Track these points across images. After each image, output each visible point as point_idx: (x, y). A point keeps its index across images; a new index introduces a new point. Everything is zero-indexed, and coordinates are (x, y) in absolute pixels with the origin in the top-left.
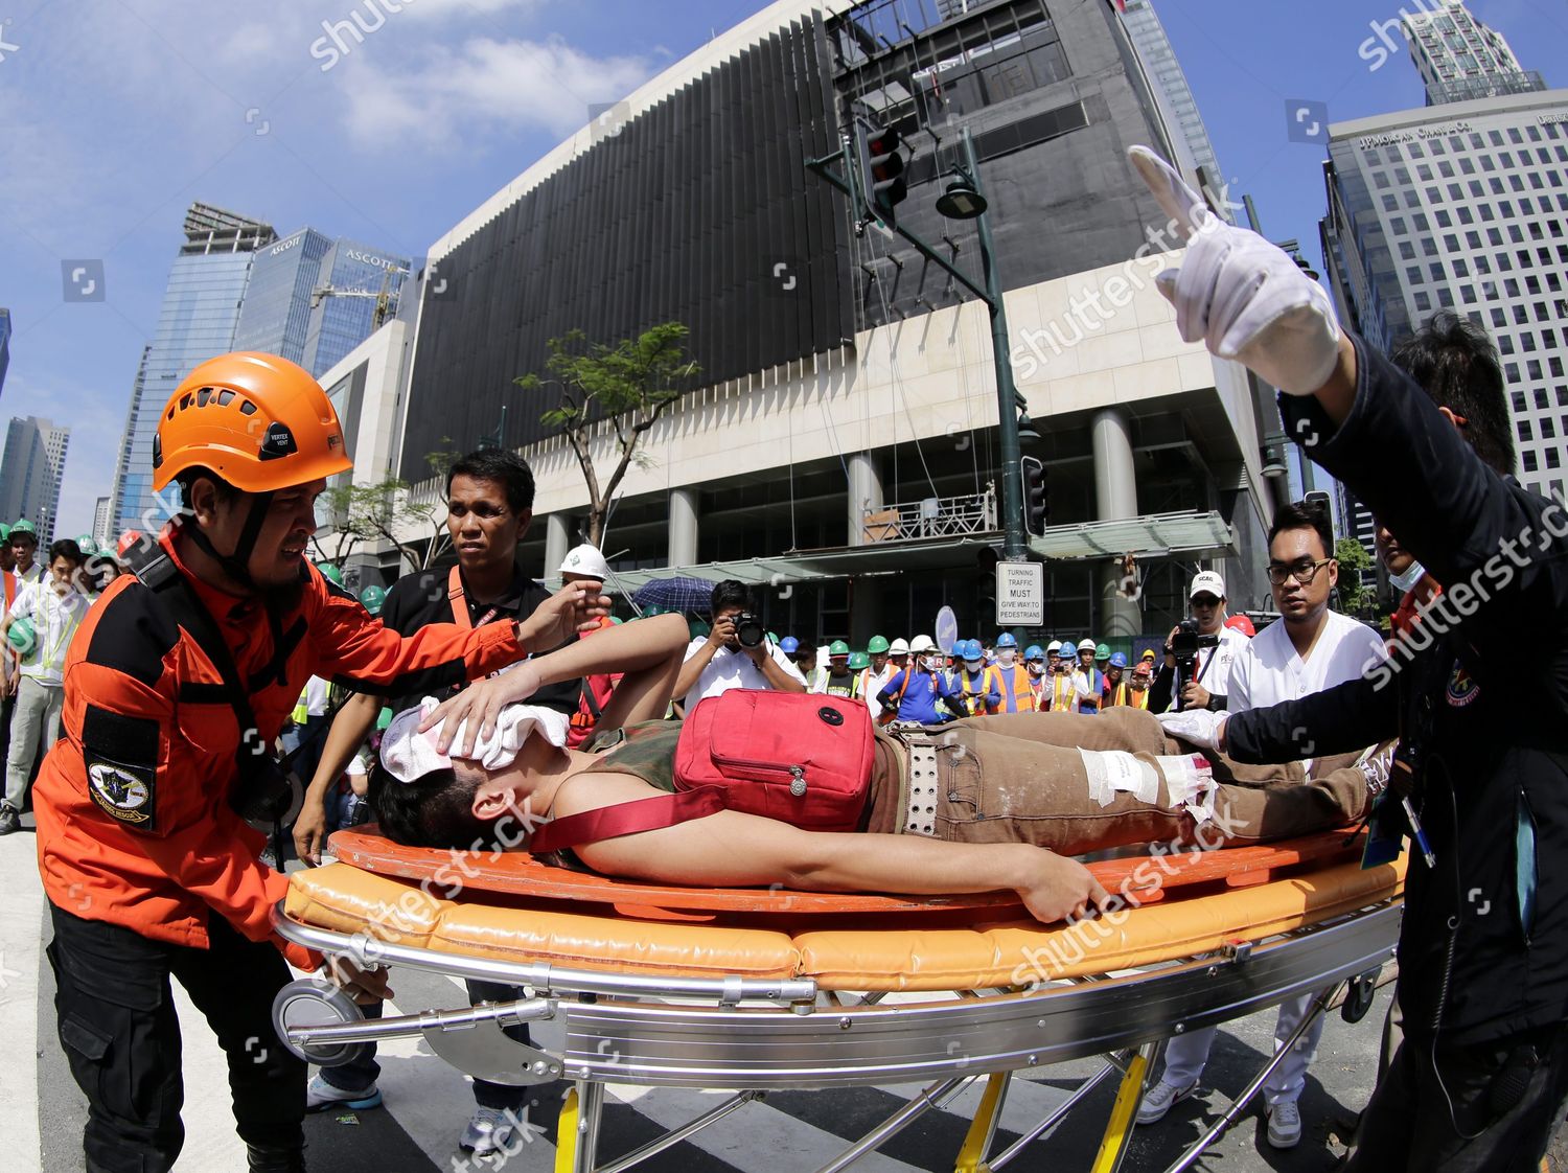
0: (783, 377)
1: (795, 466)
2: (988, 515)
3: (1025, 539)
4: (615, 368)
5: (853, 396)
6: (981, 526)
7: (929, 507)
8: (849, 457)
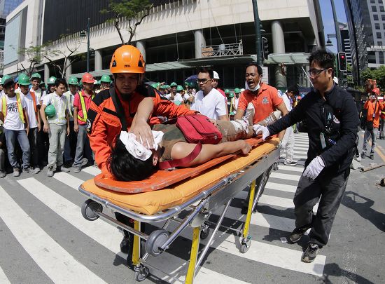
0: (172, 6)
1: (178, 33)
2: (240, 49)
3: (263, 60)
4: (130, 6)
5: (196, 12)
6: (238, 53)
7: (222, 47)
8: (195, 31)
